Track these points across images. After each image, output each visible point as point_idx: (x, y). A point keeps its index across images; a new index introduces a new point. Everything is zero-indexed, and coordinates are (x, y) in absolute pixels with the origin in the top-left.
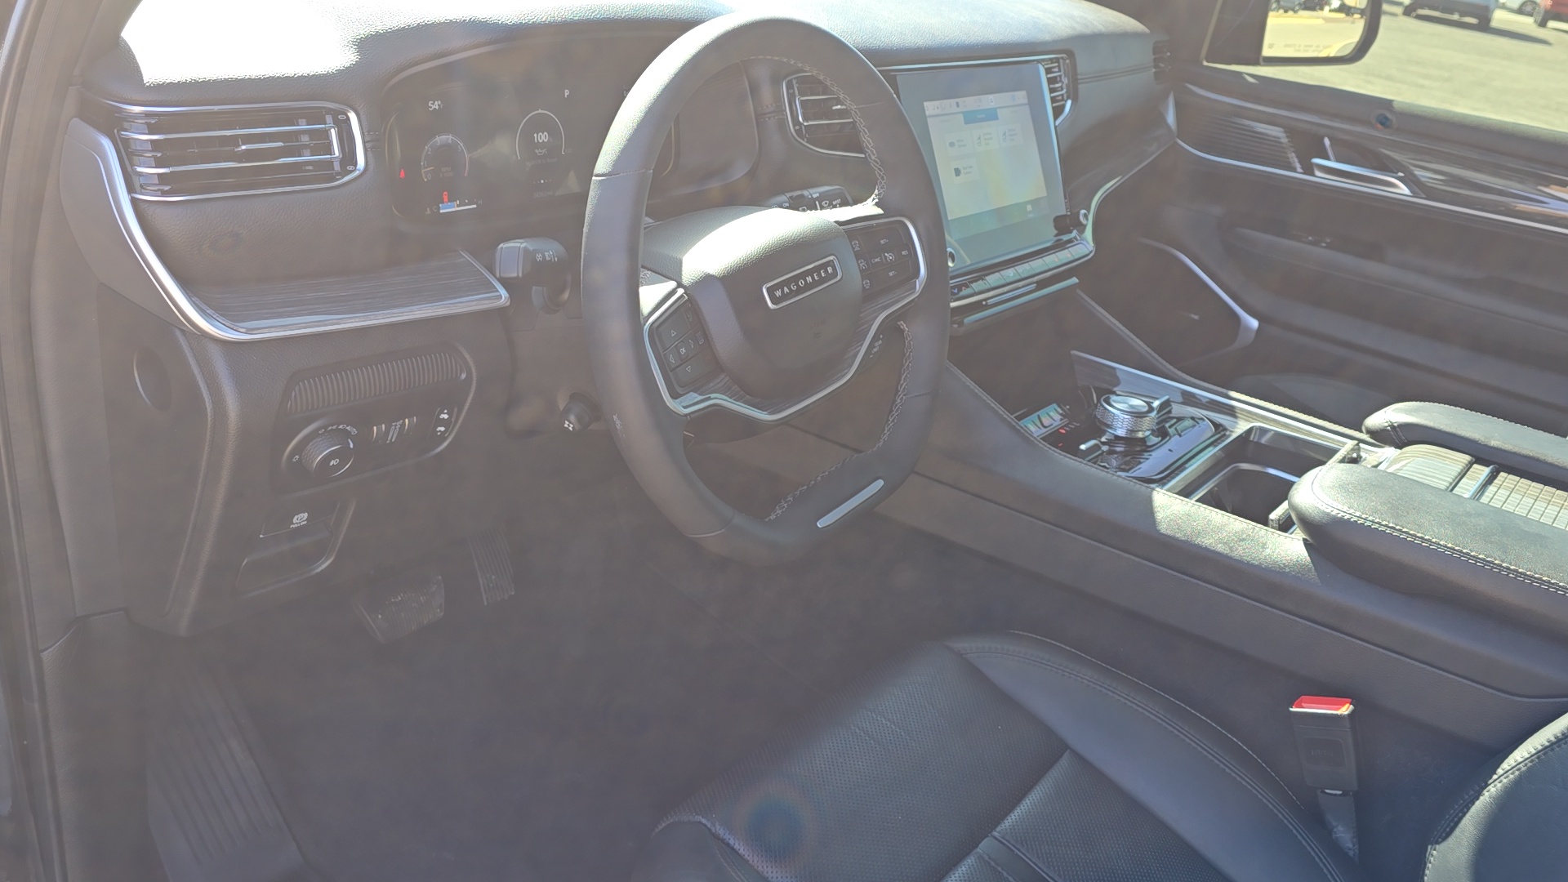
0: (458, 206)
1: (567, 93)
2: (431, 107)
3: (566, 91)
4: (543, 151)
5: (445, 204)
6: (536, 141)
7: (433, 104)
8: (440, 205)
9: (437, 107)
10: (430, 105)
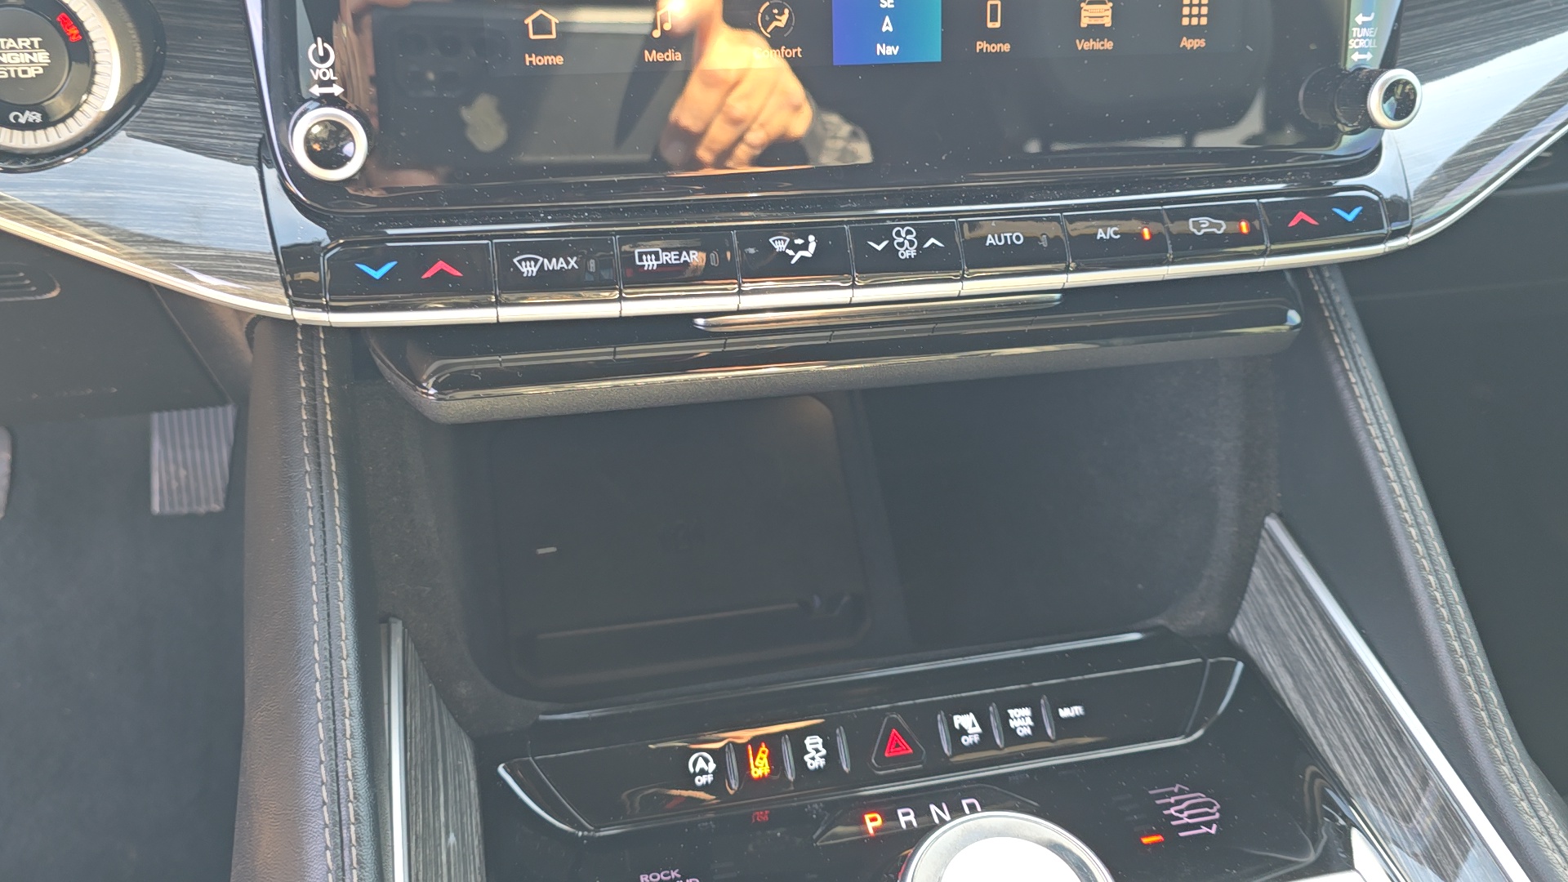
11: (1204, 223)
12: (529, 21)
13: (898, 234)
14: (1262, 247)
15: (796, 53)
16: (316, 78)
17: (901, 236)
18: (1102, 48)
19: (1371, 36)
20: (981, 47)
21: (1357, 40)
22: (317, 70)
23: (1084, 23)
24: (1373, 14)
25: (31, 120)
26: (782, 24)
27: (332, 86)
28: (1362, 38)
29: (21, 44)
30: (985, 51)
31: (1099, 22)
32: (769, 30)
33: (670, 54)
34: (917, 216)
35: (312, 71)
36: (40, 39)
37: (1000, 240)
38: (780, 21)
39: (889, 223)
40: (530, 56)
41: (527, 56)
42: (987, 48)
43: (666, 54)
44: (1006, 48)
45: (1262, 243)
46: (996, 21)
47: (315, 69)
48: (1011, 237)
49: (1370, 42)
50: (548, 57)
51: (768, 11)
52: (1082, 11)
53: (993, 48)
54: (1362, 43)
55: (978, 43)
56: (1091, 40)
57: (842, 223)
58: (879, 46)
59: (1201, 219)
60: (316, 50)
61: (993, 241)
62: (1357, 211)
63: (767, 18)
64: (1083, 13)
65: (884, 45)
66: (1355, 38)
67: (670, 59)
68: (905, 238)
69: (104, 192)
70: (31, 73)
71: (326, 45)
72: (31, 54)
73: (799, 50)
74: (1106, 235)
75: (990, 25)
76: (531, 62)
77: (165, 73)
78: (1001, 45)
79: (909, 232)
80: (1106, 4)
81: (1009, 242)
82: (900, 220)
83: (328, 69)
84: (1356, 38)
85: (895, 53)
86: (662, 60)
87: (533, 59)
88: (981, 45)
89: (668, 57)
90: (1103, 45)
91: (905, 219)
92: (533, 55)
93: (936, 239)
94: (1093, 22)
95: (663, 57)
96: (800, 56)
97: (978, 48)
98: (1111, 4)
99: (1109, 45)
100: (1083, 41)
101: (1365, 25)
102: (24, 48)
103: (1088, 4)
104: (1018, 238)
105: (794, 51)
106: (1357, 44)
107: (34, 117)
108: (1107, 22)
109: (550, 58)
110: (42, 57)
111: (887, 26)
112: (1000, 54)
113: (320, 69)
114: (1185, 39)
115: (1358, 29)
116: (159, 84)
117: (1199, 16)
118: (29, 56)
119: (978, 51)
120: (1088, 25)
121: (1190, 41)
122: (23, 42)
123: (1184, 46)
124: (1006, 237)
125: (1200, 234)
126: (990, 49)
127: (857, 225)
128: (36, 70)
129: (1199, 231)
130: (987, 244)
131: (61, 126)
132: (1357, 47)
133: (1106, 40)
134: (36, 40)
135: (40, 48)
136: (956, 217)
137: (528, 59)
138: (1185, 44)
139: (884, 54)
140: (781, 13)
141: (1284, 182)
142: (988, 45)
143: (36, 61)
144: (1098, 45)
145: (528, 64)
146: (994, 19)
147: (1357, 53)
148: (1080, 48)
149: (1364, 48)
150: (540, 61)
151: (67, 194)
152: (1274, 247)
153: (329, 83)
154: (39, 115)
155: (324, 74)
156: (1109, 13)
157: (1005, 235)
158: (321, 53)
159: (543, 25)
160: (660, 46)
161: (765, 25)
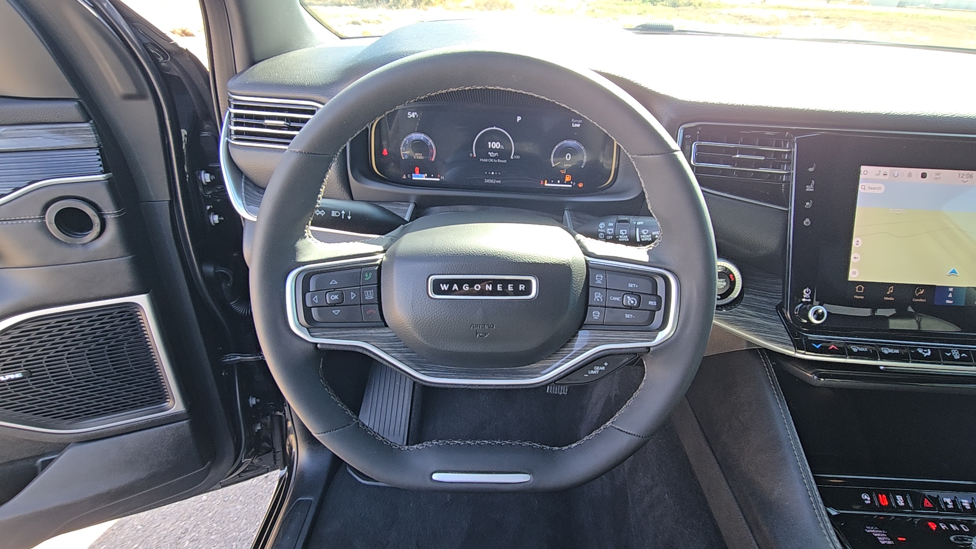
0: (426, 177)
1: (519, 118)
2: (409, 116)
3: (518, 117)
4: (496, 154)
5: (416, 174)
6: (490, 147)
7: (411, 114)
8: (413, 175)
9: (414, 116)
10: (409, 114)
12: (857, 287)
16: (804, 297)
26: (921, 293)
27: (808, 300)
33: (891, 298)
34: (959, 347)
35: (804, 295)
50: (860, 296)
51: (919, 289)
58: (947, 300)
65: (949, 300)
70: (721, 287)
71: (809, 289)
72: (722, 283)
73: (925, 300)
79: (956, 352)
83: (808, 295)
85: (951, 303)
86: (889, 299)
92: (856, 296)
110: (725, 284)
111: (950, 295)
113: (806, 295)
128: (723, 286)
139: (948, 302)
140: (922, 290)
145: (854, 297)
150: (858, 297)
153: (808, 298)
158: (807, 292)
159: (860, 289)
160: (889, 296)
161: (917, 293)
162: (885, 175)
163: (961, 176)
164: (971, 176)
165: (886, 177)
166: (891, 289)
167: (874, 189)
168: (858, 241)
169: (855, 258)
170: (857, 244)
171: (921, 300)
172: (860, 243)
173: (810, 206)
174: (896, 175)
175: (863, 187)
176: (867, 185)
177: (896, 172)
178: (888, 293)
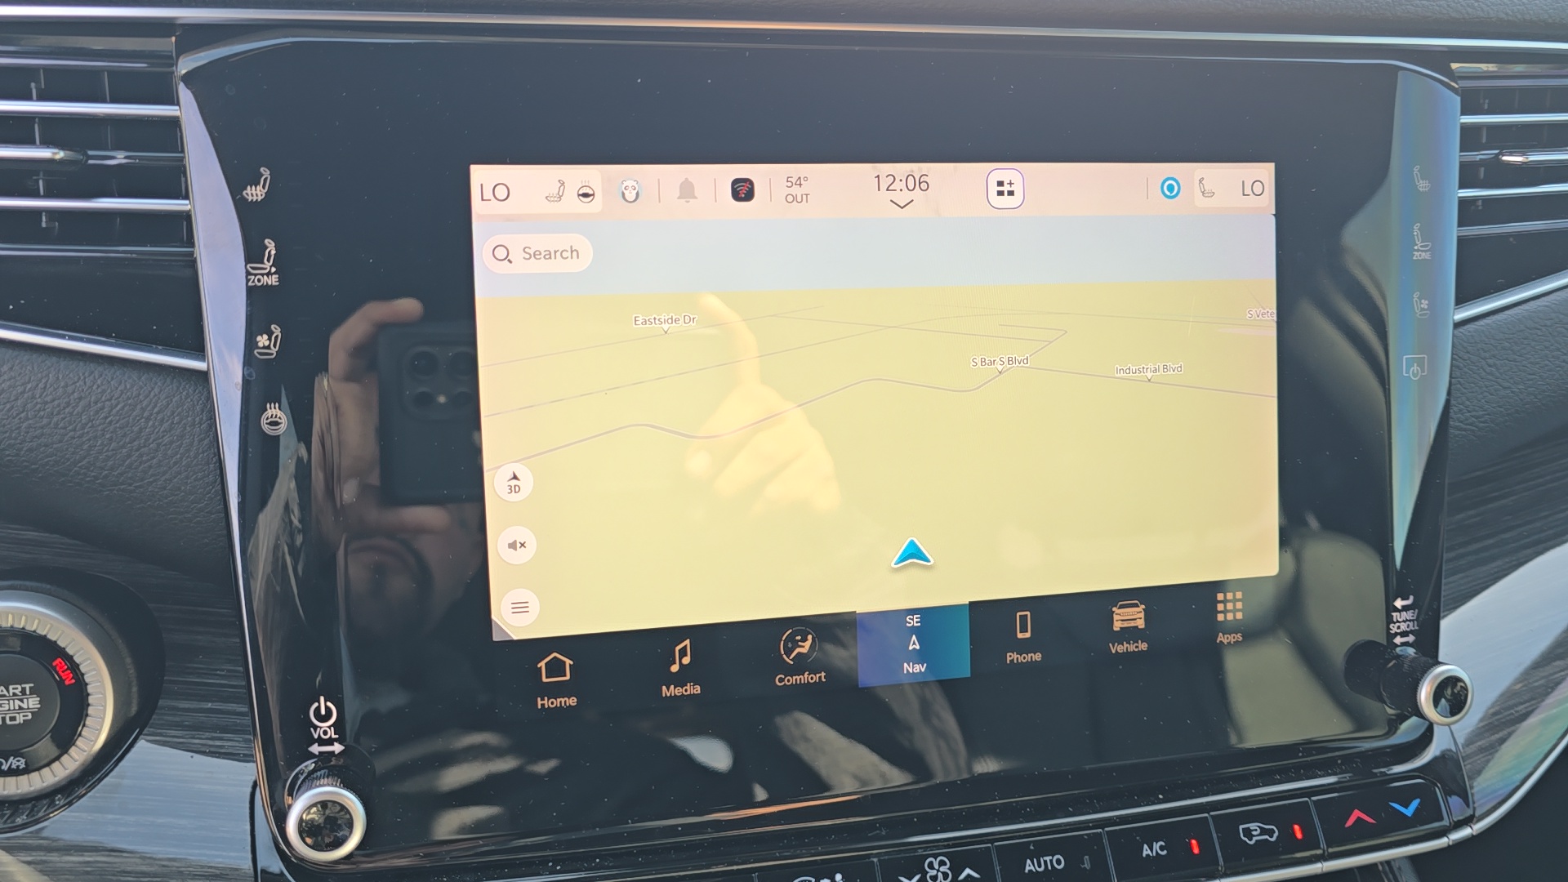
11: (1256, 830)
12: (542, 664)
13: (931, 866)
14: (1319, 852)
15: (820, 677)
16: (316, 736)
17: (933, 868)
18: (1136, 650)
19: (1412, 618)
20: (1011, 658)
21: (1398, 624)
22: (319, 729)
23: (1117, 626)
24: (1411, 597)
25: (14, 766)
26: (804, 650)
27: (333, 745)
28: (1404, 621)
29: (11, 691)
30: (1015, 661)
31: (1132, 624)
32: (791, 658)
33: (688, 688)
34: (950, 843)
35: (312, 729)
36: (32, 685)
37: (1040, 866)
38: (803, 647)
39: (920, 852)
40: (543, 699)
41: (539, 699)
42: (1017, 658)
43: (684, 688)
44: (1038, 657)
45: (1318, 847)
46: (1027, 632)
47: (316, 727)
48: (1051, 861)
49: (1411, 624)
50: (561, 699)
51: (791, 638)
52: (1114, 615)
53: (1024, 658)
54: (1404, 627)
55: (1008, 654)
56: (1125, 643)
57: (868, 856)
58: (905, 665)
59: (1252, 826)
60: (318, 709)
61: (1032, 868)
62: (1415, 803)
63: (790, 645)
64: (1116, 617)
65: (911, 664)
66: (1395, 623)
67: (688, 693)
68: (938, 871)
69: (82, 855)
70: (20, 719)
71: (329, 704)
72: (21, 700)
73: (823, 674)
74: (1152, 851)
75: (1020, 636)
76: (543, 705)
77: (161, 703)
78: (1032, 654)
79: (942, 863)
80: (1138, 607)
81: (1050, 868)
82: (931, 848)
83: (329, 727)
84: (1398, 622)
85: (923, 670)
86: (681, 694)
87: (546, 702)
88: (1012, 657)
89: (686, 691)
90: (1137, 647)
91: (938, 848)
92: (546, 698)
93: (971, 869)
94: (1126, 625)
95: (681, 690)
96: (824, 680)
97: (1009, 659)
98: (1143, 607)
99: (1143, 646)
100: (1116, 644)
101: (1405, 608)
102: (14, 694)
103: (1120, 608)
104: (1059, 862)
105: (818, 675)
106: (1399, 628)
107: (18, 764)
108: (1141, 624)
109: (563, 700)
110: (33, 703)
111: (914, 644)
112: (1032, 663)
113: (321, 728)
114: (1221, 634)
115: (1398, 614)
116: (154, 717)
117: (1235, 611)
118: (17, 703)
119: (1008, 662)
120: (1121, 628)
121: (1226, 636)
122: (13, 689)
123: (1221, 641)
124: (1045, 862)
125: (1252, 843)
126: (1021, 659)
127: (886, 857)
128: (24, 716)
129: (1250, 840)
130: (1027, 871)
131: (46, 771)
132: (1398, 631)
133: (1140, 642)
134: (27, 686)
135: (31, 694)
136: (992, 842)
137: (540, 702)
138: (1222, 639)
139: (911, 671)
140: (804, 640)
141: (1334, 774)
142: (1019, 656)
143: (26, 707)
144: (1132, 648)
145: (539, 707)
146: (1024, 629)
147: (1399, 637)
148: (1114, 652)
149: (1407, 631)
150: (552, 703)
151: (44, 858)
152: (1331, 850)
153: (330, 742)
154: (23, 761)
155: (325, 733)
156: (1142, 615)
157: (1045, 858)
158: (323, 712)
159: (556, 668)
160: (680, 680)
161: (788, 652)
162: (586, 195)
163: (884, 187)
164: (922, 184)
165: (595, 206)
166: (683, 653)
167: (549, 255)
168: (515, 477)
169: (513, 546)
170: (515, 490)
171: (806, 678)
172: (527, 482)
173: (274, 351)
174: (630, 196)
175: (501, 253)
176: (516, 242)
177: (630, 183)
178: (675, 668)
